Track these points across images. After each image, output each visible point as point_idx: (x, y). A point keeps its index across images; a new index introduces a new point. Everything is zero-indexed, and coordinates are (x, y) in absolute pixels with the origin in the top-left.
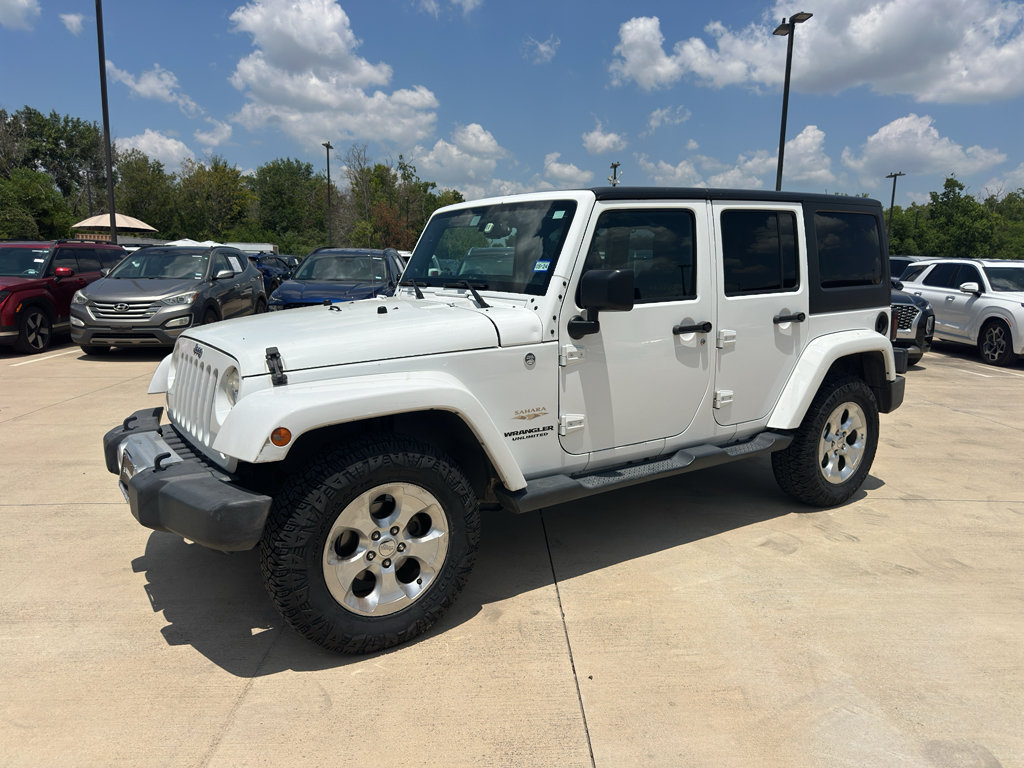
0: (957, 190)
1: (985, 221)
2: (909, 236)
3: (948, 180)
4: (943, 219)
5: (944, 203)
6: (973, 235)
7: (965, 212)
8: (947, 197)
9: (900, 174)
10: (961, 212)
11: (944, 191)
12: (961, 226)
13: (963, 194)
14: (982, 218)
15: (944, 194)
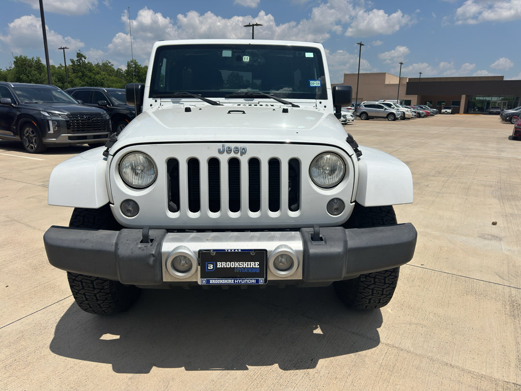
0: (83, 59)
1: (99, 75)
2: (66, 82)
3: (78, 54)
4: (80, 74)
5: (79, 65)
6: (96, 82)
7: (90, 71)
8: (79, 62)
9: (66, 48)
10: (89, 71)
11: (77, 59)
12: (90, 77)
13: (86, 61)
14: (98, 74)
15: (77, 60)
